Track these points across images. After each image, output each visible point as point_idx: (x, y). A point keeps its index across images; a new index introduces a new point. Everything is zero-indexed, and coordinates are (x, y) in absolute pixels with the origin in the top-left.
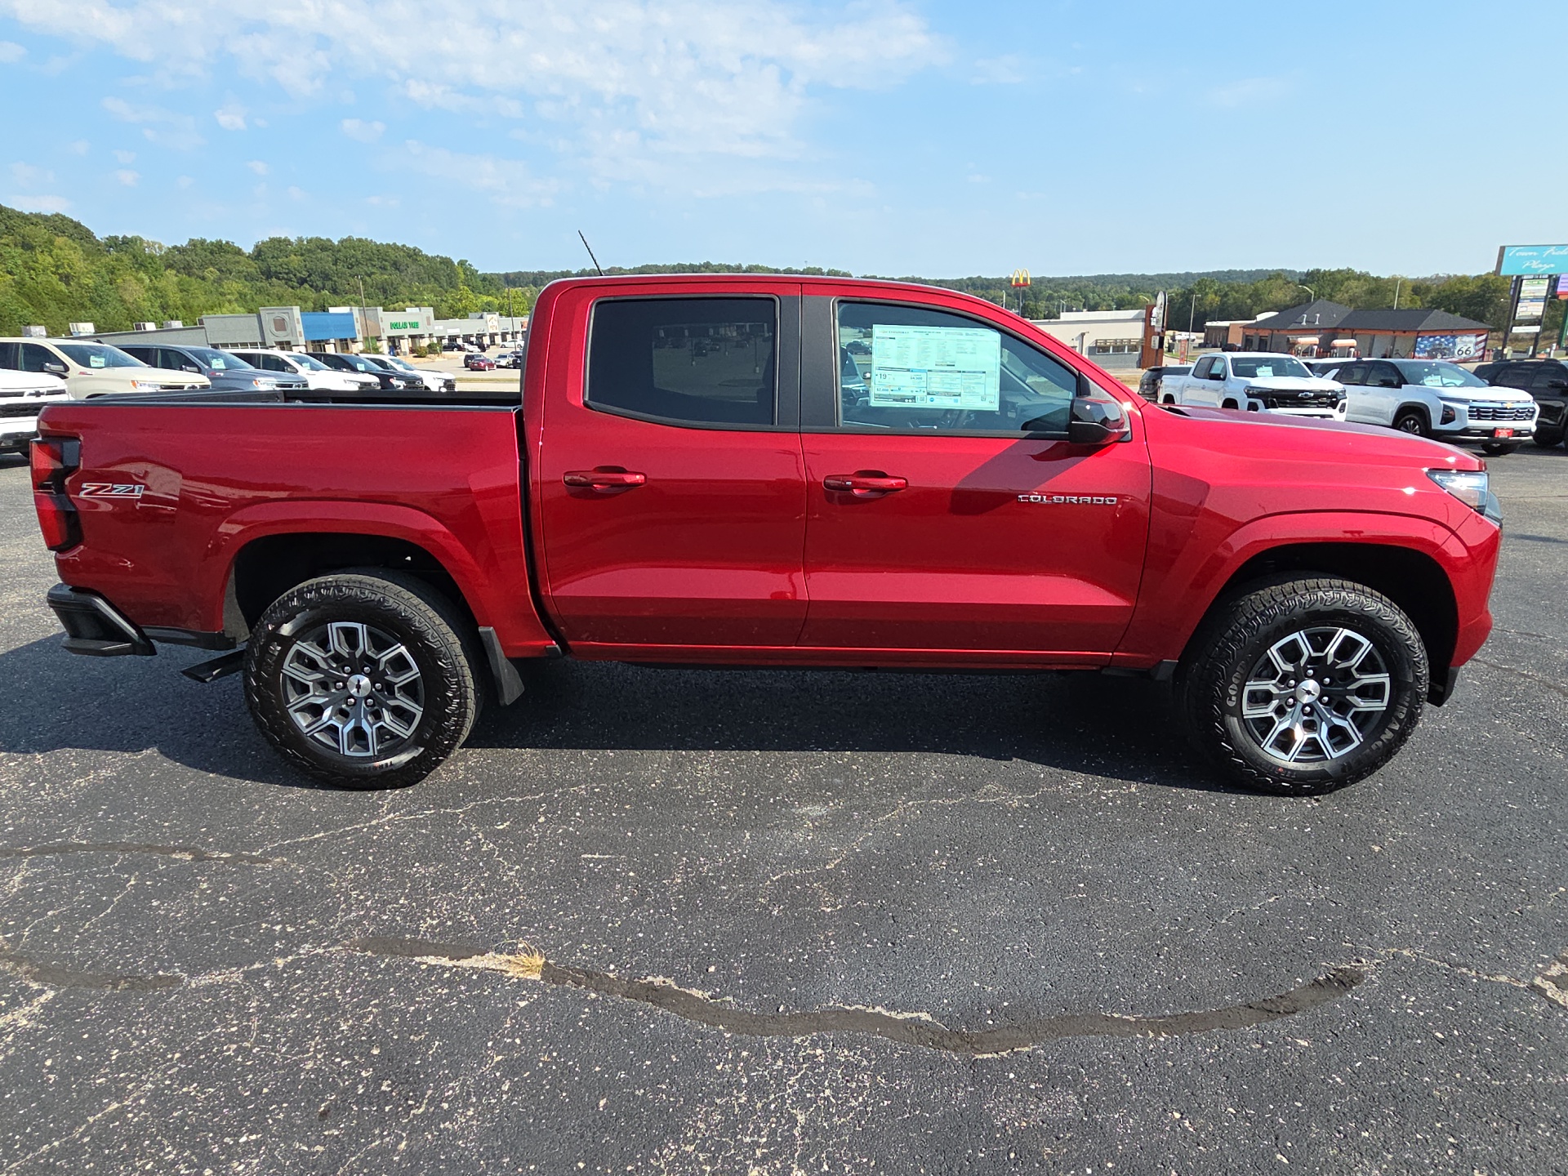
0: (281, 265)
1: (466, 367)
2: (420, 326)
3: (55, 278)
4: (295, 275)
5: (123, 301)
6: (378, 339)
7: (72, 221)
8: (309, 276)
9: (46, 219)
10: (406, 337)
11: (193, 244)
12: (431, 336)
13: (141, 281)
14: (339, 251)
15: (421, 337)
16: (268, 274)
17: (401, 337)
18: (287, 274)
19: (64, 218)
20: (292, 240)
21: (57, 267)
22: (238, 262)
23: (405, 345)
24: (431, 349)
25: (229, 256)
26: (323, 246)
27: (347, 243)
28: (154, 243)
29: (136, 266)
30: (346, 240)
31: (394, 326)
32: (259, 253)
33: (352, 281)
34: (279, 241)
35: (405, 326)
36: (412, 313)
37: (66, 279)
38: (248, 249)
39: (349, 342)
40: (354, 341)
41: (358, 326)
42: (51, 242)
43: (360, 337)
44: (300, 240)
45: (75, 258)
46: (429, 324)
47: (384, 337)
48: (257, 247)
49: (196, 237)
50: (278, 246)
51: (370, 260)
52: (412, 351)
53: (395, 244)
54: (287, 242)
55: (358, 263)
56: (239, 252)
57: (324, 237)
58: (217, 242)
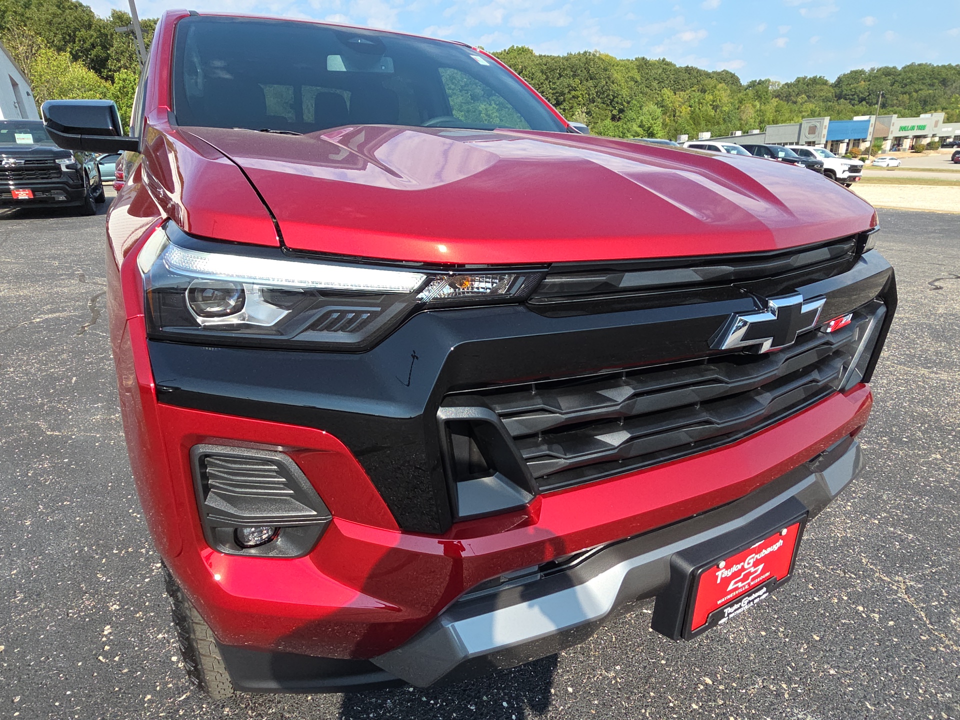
0: (851, 90)
1: (952, 160)
2: (927, 128)
3: (711, 107)
4: (858, 96)
5: (741, 119)
6: (885, 139)
7: (731, 73)
8: (868, 96)
9: (719, 74)
10: (911, 137)
11: (798, 81)
12: (934, 136)
13: (754, 106)
14: (900, 75)
15: (925, 137)
16: (839, 97)
17: (906, 137)
18: (853, 95)
19: (727, 72)
20: (867, 71)
21: (714, 101)
22: (822, 90)
23: (907, 144)
24: (930, 146)
25: (818, 86)
26: (888, 72)
27: (910, 69)
28: (776, 82)
29: (756, 97)
30: (908, 66)
31: (902, 129)
32: (839, 81)
33: (901, 97)
34: (856, 72)
35: (913, 128)
36: (925, 118)
37: (715, 108)
38: (832, 80)
39: (861, 141)
40: (864, 140)
41: (871, 129)
42: (715, 87)
43: (869, 138)
44: (873, 70)
45: (723, 94)
46: (936, 126)
47: (891, 137)
48: (839, 78)
49: (802, 76)
50: (855, 75)
51: (923, 79)
52: (912, 147)
53: (950, 65)
54: (862, 72)
55: (912, 82)
56: (825, 83)
57: (891, 66)
58: (814, 77)
